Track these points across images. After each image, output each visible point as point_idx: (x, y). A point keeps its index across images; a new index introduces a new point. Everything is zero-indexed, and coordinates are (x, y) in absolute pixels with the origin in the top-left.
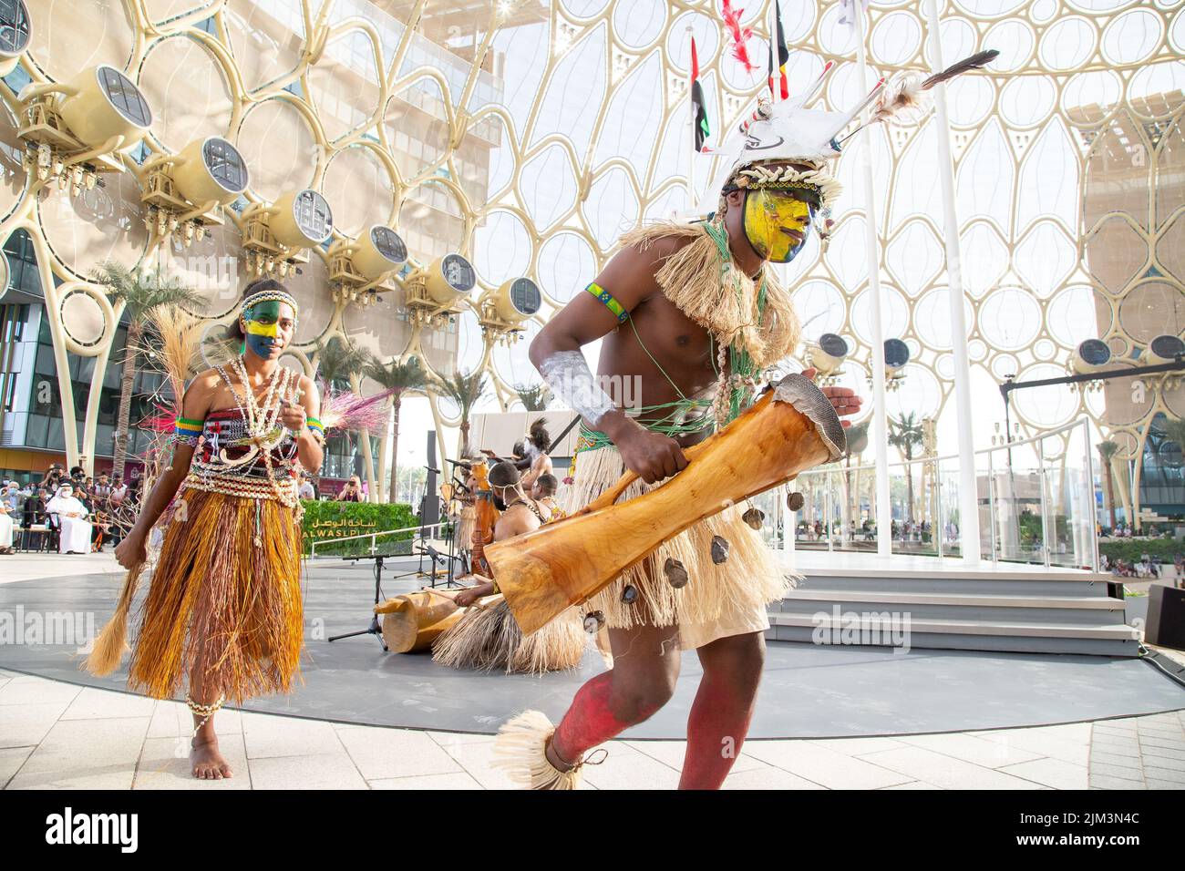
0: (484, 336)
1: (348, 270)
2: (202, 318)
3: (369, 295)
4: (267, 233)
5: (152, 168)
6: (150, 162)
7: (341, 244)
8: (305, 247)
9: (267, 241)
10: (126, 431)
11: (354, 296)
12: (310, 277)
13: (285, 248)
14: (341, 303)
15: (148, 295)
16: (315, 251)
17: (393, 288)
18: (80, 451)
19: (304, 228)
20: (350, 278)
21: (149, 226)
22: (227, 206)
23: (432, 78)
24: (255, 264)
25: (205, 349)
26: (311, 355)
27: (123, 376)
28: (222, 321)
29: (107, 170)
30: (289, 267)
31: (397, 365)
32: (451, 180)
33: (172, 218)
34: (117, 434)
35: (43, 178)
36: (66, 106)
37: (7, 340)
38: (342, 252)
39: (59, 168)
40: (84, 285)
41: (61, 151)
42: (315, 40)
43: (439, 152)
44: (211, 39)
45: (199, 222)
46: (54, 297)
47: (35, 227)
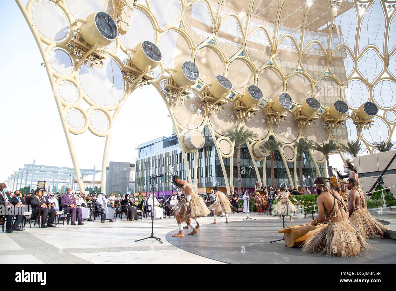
0: (357, 127)
1: (301, 115)
2: (257, 141)
3: (310, 122)
4: (272, 110)
5: (236, 99)
6: (235, 98)
7: (297, 107)
8: (285, 111)
9: (273, 112)
10: (240, 178)
11: (305, 124)
12: (289, 121)
13: (279, 113)
14: (301, 127)
15: (240, 137)
16: (289, 112)
17: (318, 118)
18: (230, 186)
19: (283, 105)
20: (302, 118)
21: (238, 116)
22: (259, 105)
23: (315, 43)
24: (270, 120)
25: (260, 150)
26: (294, 146)
27: (237, 162)
28: (264, 140)
29: (224, 104)
30: (281, 119)
31: (324, 144)
32: (331, 75)
33: (243, 112)
34: (238, 180)
35: (209, 110)
36: (211, 89)
37: (208, 157)
38: (297, 109)
39: (212, 107)
40: (223, 137)
41: (211, 102)
42: (274, 46)
43: (324, 67)
44: (244, 57)
45: (251, 112)
46: (217, 143)
47: (209, 124)
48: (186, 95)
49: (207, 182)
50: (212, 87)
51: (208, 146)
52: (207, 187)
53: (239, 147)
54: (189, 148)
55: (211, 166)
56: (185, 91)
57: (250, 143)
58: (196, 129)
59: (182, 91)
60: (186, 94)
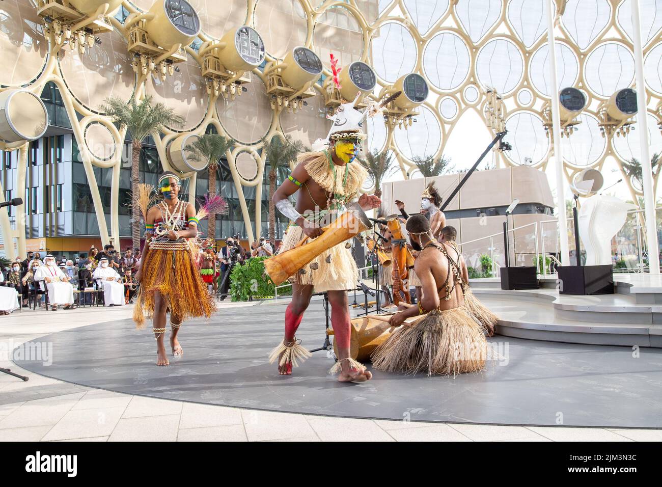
0: (387, 123)
1: (280, 84)
2: (179, 132)
3: (297, 101)
4: (218, 65)
5: (131, 26)
6: (129, 21)
7: (272, 65)
8: (247, 71)
9: (219, 70)
11: (286, 103)
12: (253, 93)
13: (232, 73)
14: (277, 110)
15: (141, 120)
16: (254, 73)
17: (314, 94)
18: (110, 235)
19: (244, 56)
20: (282, 90)
21: (135, 69)
24: (212, 87)
25: (186, 154)
26: (260, 151)
27: (132, 179)
28: (195, 133)
29: (101, 31)
30: (237, 87)
32: (349, 4)
33: (150, 61)
34: (133, 221)
35: (59, 42)
37: (52, 162)
38: (274, 71)
39: (69, 34)
40: (97, 117)
41: (66, 20)
45: (169, 61)
46: (79, 128)
47: (59, 79)
49: (48, 224)
51: (56, 137)
52: (48, 235)
53: (139, 141)
55: (61, 185)
57: (162, 136)
58: (24, 86)
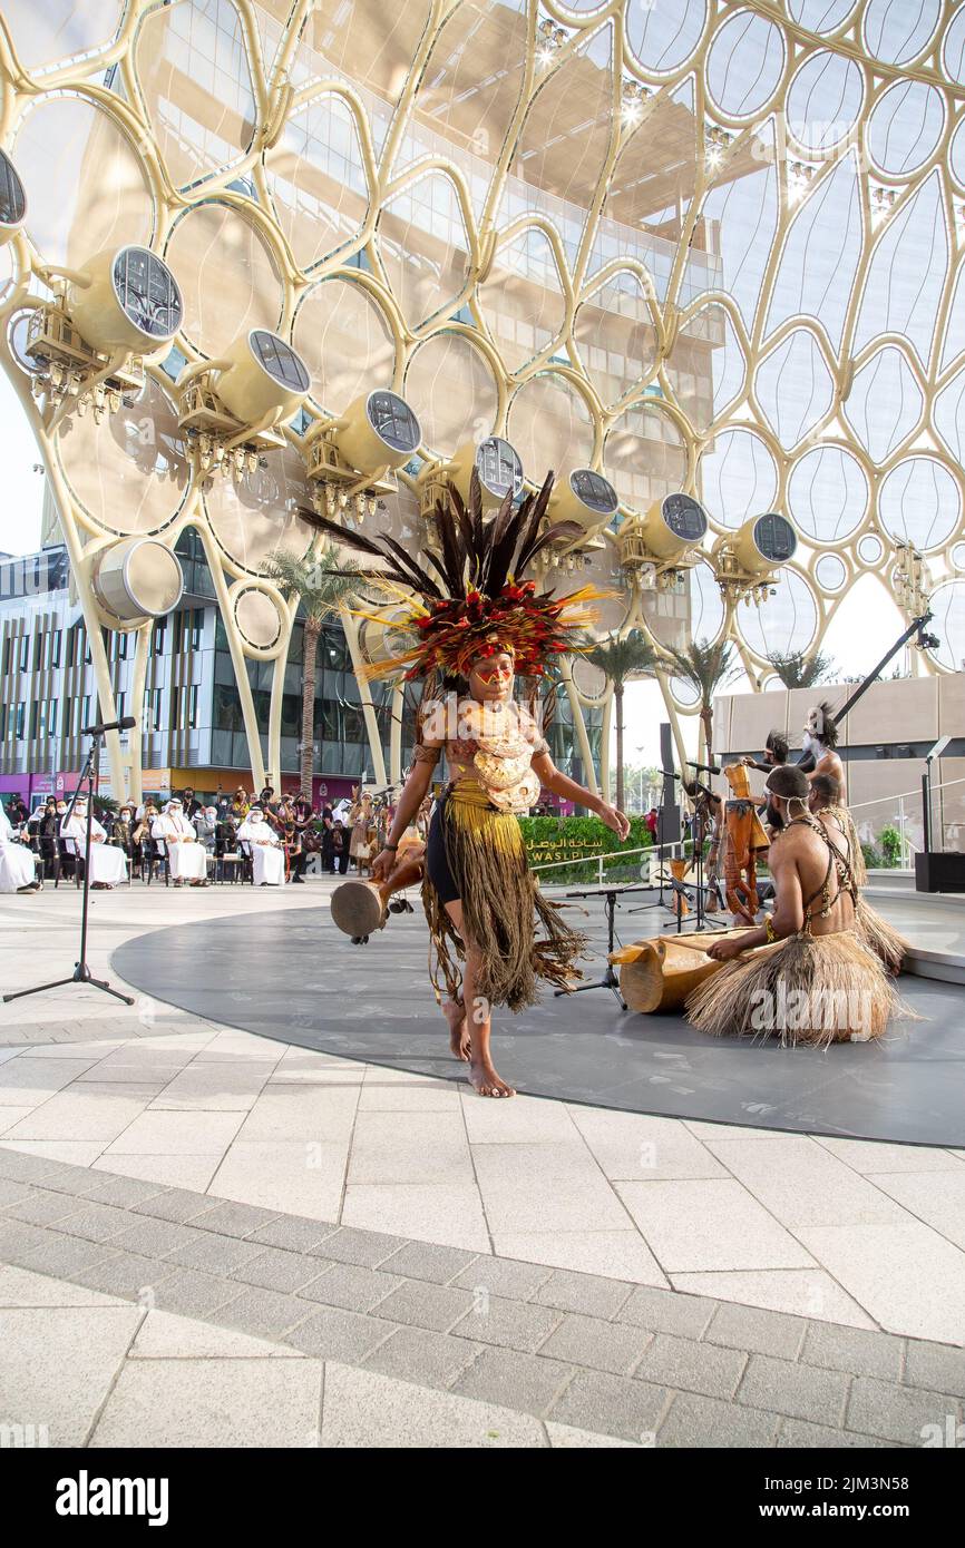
0: (724, 595)
2: (381, 605)
3: (574, 557)
5: (315, 438)
6: (312, 430)
10: (311, 742)
11: (556, 561)
14: (541, 572)
17: (603, 545)
18: (266, 768)
19: (489, 484)
23: (628, 271)
25: (390, 642)
27: (304, 681)
29: (268, 448)
31: (616, 642)
32: (665, 398)
33: (341, 492)
34: (302, 747)
35: (206, 467)
36: (220, 382)
37: (185, 651)
39: (221, 453)
40: (255, 581)
41: (220, 434)
42: (481, 252)
43: (647, 365)
44: (365, 275)
45: (370, 493)
46: (227, 597)
47: (202, 522)
48: (120, 393)
49: (175, 748)
50: (228, 375)
51: (193, 611)
52: (175, 765)
53: (316, 621)
54: (116, 608)
55: (196, 686)
56: (119, 374)
57: (354, 611)
58: (151, 534)
59: (105, 373)
60: (118, 389)
